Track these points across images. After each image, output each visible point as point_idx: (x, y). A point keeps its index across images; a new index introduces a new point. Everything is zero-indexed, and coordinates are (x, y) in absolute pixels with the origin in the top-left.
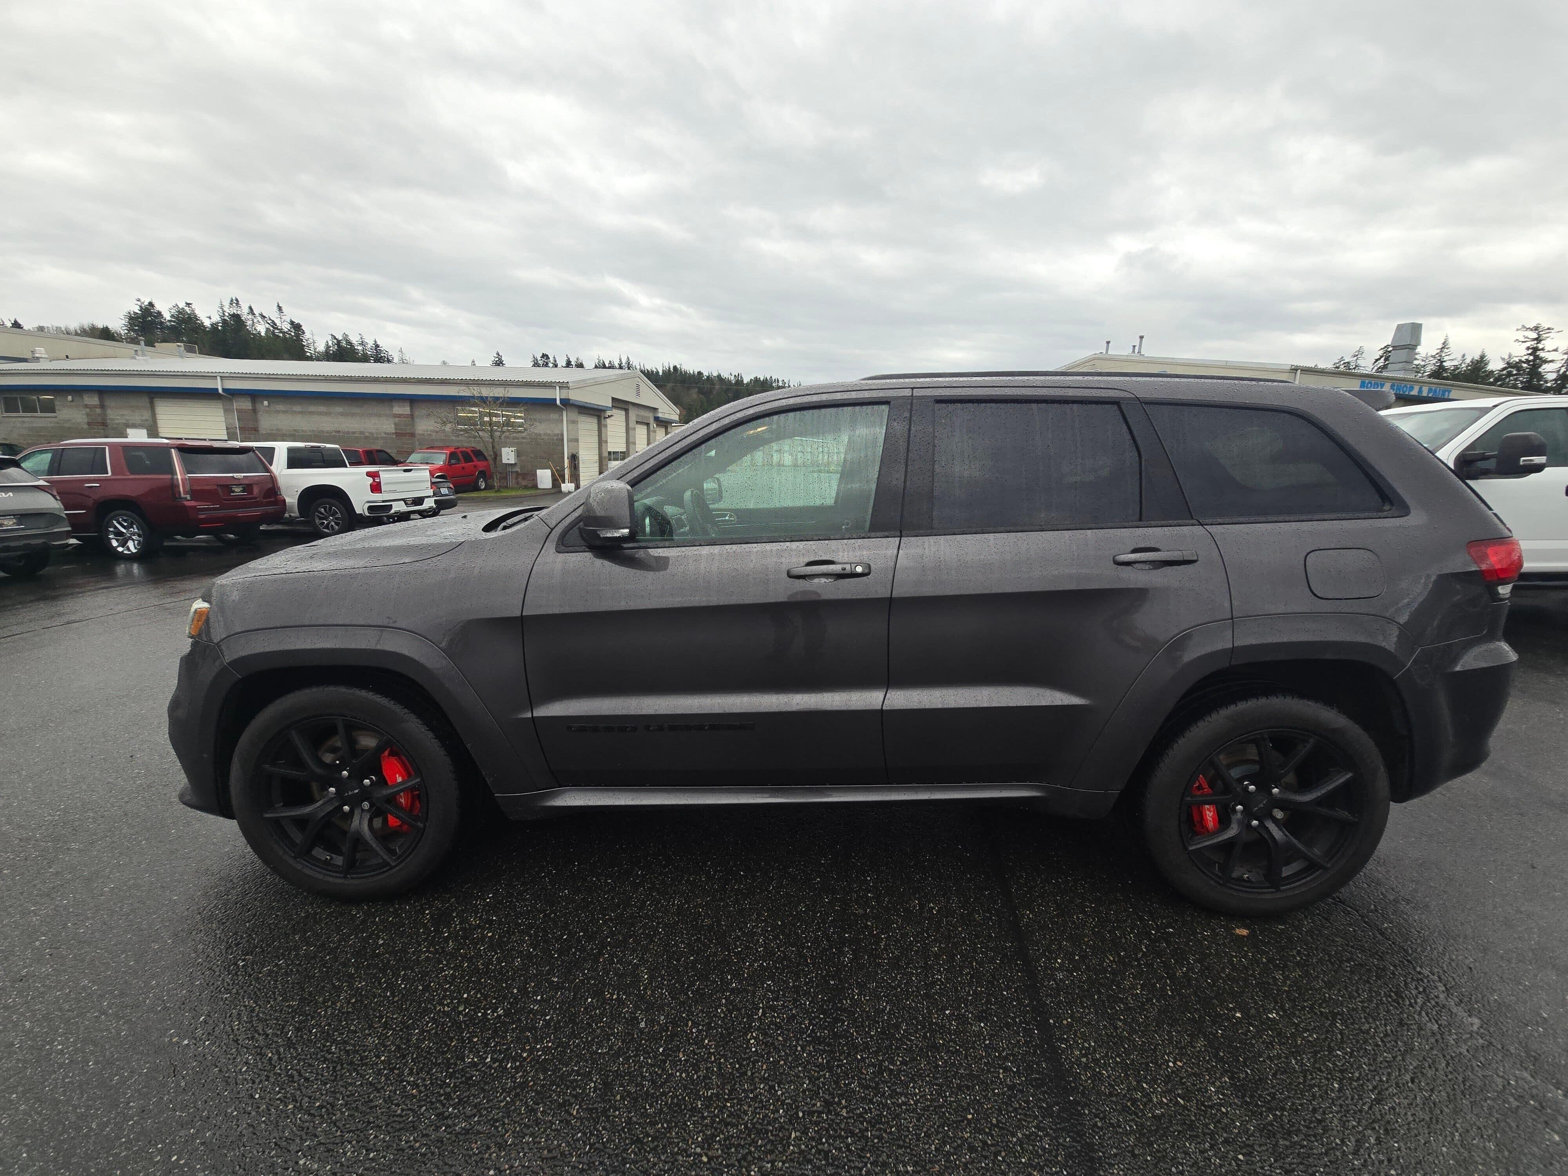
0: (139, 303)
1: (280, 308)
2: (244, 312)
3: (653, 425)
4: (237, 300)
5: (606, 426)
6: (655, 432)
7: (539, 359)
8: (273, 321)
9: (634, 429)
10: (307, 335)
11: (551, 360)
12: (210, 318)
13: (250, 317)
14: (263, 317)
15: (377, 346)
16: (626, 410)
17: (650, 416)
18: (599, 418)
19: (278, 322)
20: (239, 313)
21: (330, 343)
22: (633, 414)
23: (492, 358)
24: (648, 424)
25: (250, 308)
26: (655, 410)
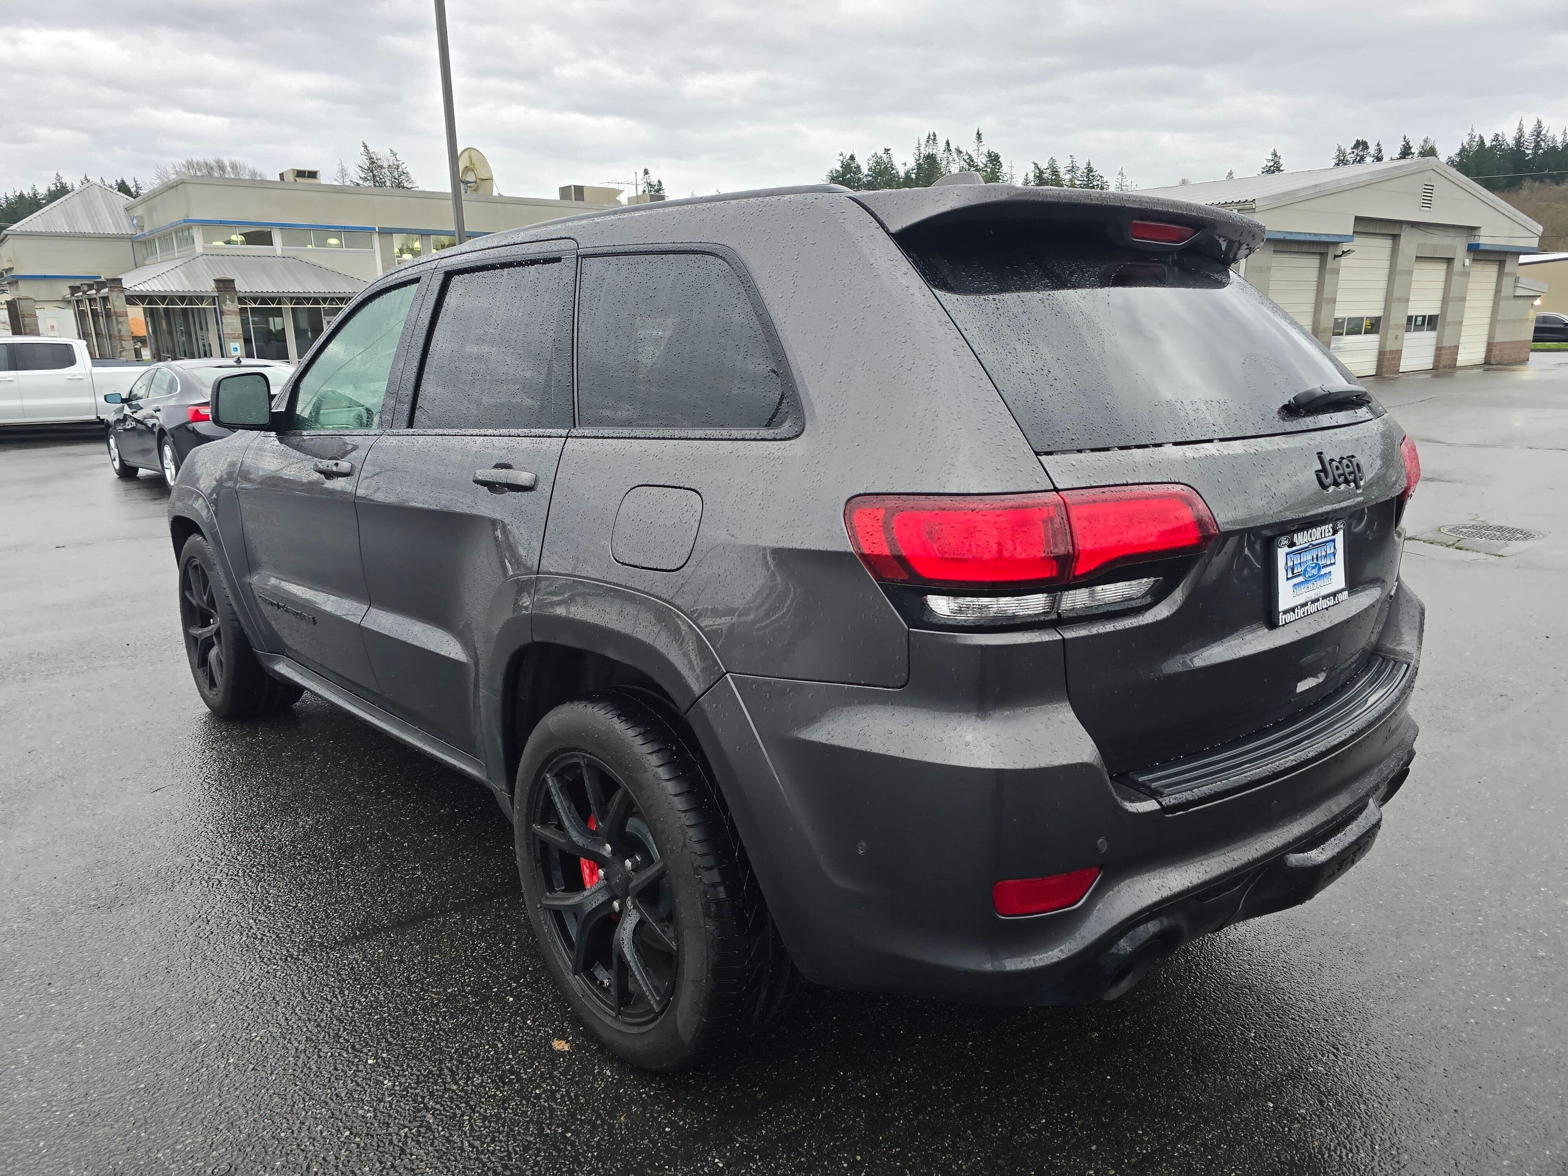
0: (841, 158)
1: (979, 135)
2: (939, 150)
3: (1463, 260)
4: (934, 135)
5: (1337, 272)
6: (1466, 274)
7: (1349, 151)
8: (970, 157)
9: (1410, 273)
10: (1005, 169)
11: (1372, 149)
12: (905, 164)
13: (946, 155)
14: (959, 152)
15: (1090, 170)
16: (1395, 237)
17: (1458, 246)
18: (1323, 256)
19: (974, 156)
20: (934, 151)
21: (1031, 177)
22: (1410, 243)
23: (1265, 160)
24: (1449, 261)
25: (948, 143)
26: (1472, 230)
